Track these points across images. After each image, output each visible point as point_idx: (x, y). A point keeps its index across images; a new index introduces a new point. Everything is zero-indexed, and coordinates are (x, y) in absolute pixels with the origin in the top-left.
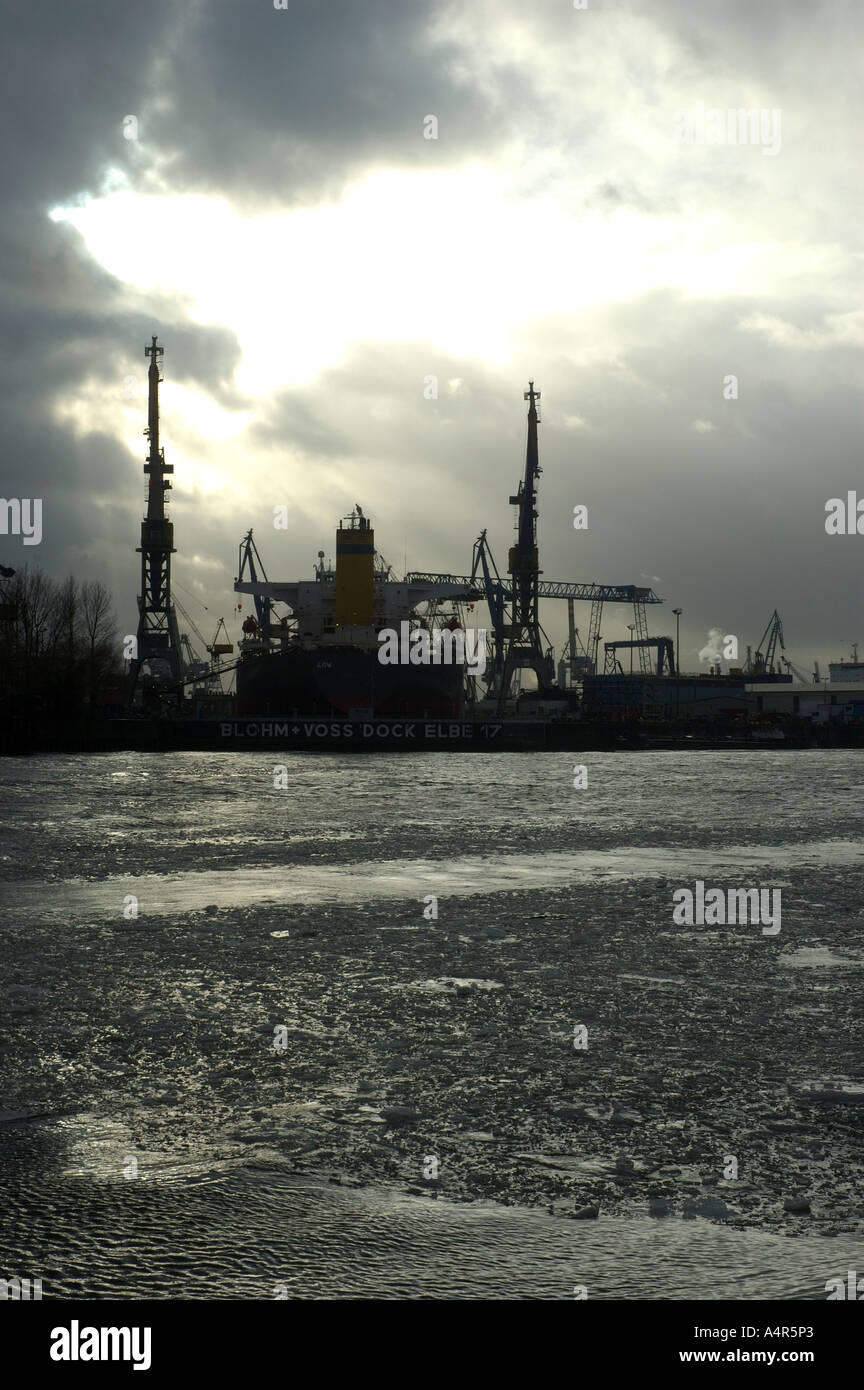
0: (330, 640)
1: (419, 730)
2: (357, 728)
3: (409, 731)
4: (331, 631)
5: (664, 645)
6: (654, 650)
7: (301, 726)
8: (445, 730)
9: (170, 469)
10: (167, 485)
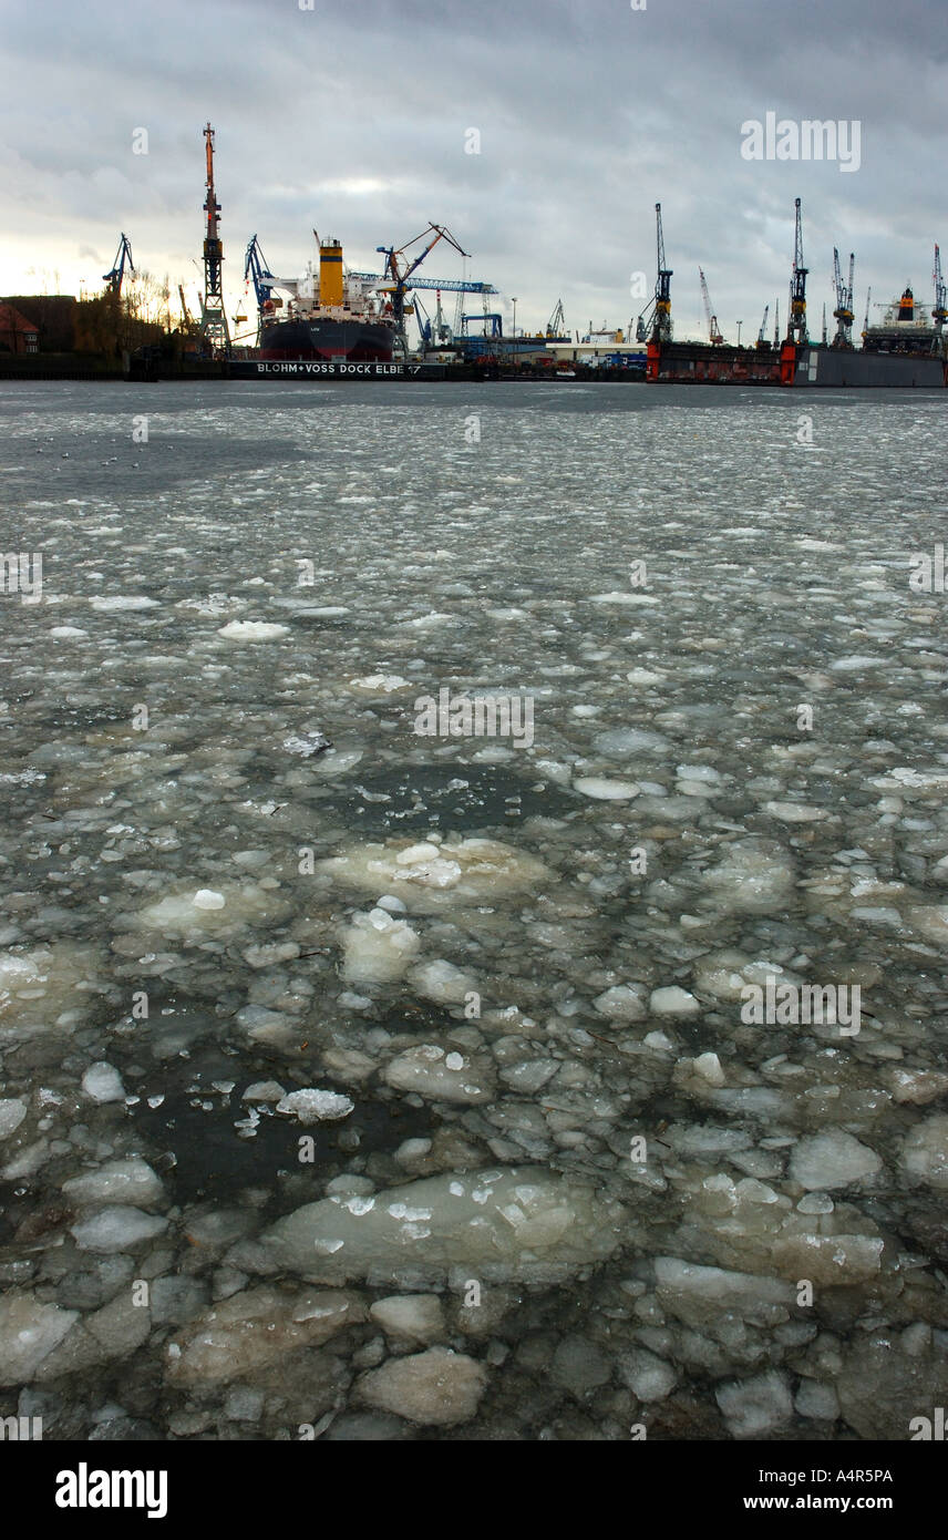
0: (317, 315)
1: (373, 369)
2: (337, 367)
3: (367, 369)
4: (318, 309)
5: (497, 318)
6: (491, 322)
7: (304, 365)
8: (388, 369)
9: (219, 208)
10: (218, 218)
